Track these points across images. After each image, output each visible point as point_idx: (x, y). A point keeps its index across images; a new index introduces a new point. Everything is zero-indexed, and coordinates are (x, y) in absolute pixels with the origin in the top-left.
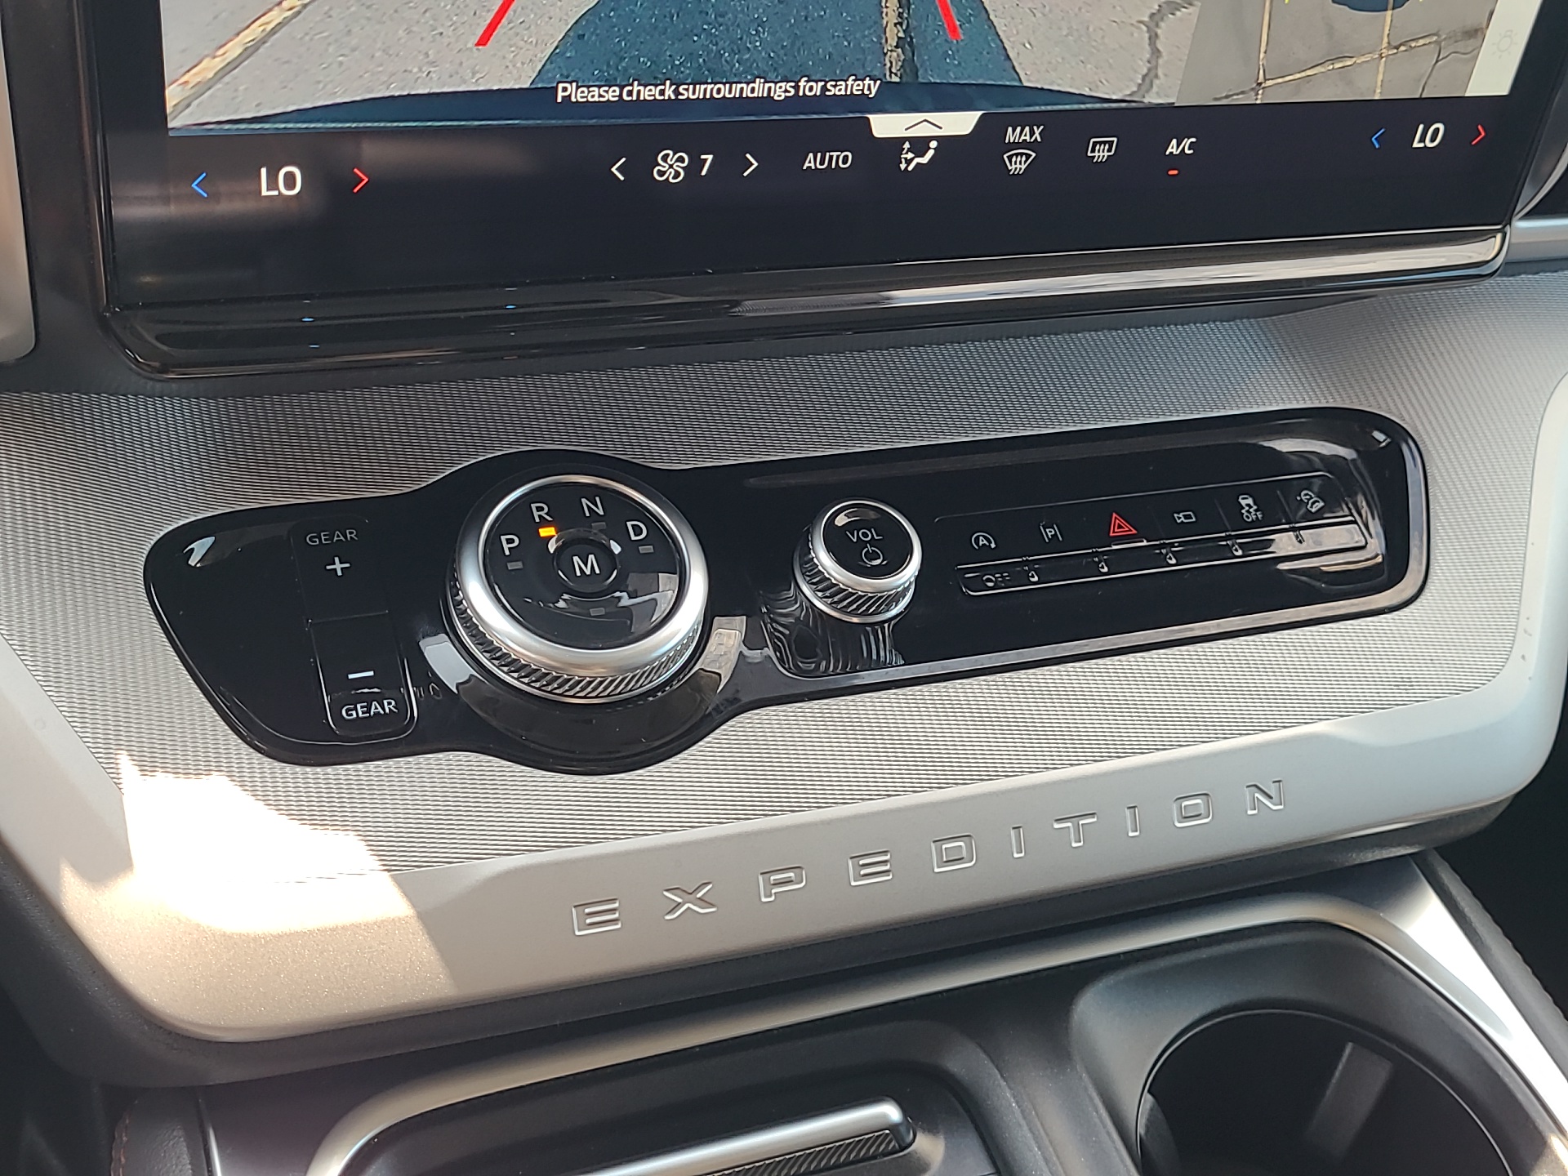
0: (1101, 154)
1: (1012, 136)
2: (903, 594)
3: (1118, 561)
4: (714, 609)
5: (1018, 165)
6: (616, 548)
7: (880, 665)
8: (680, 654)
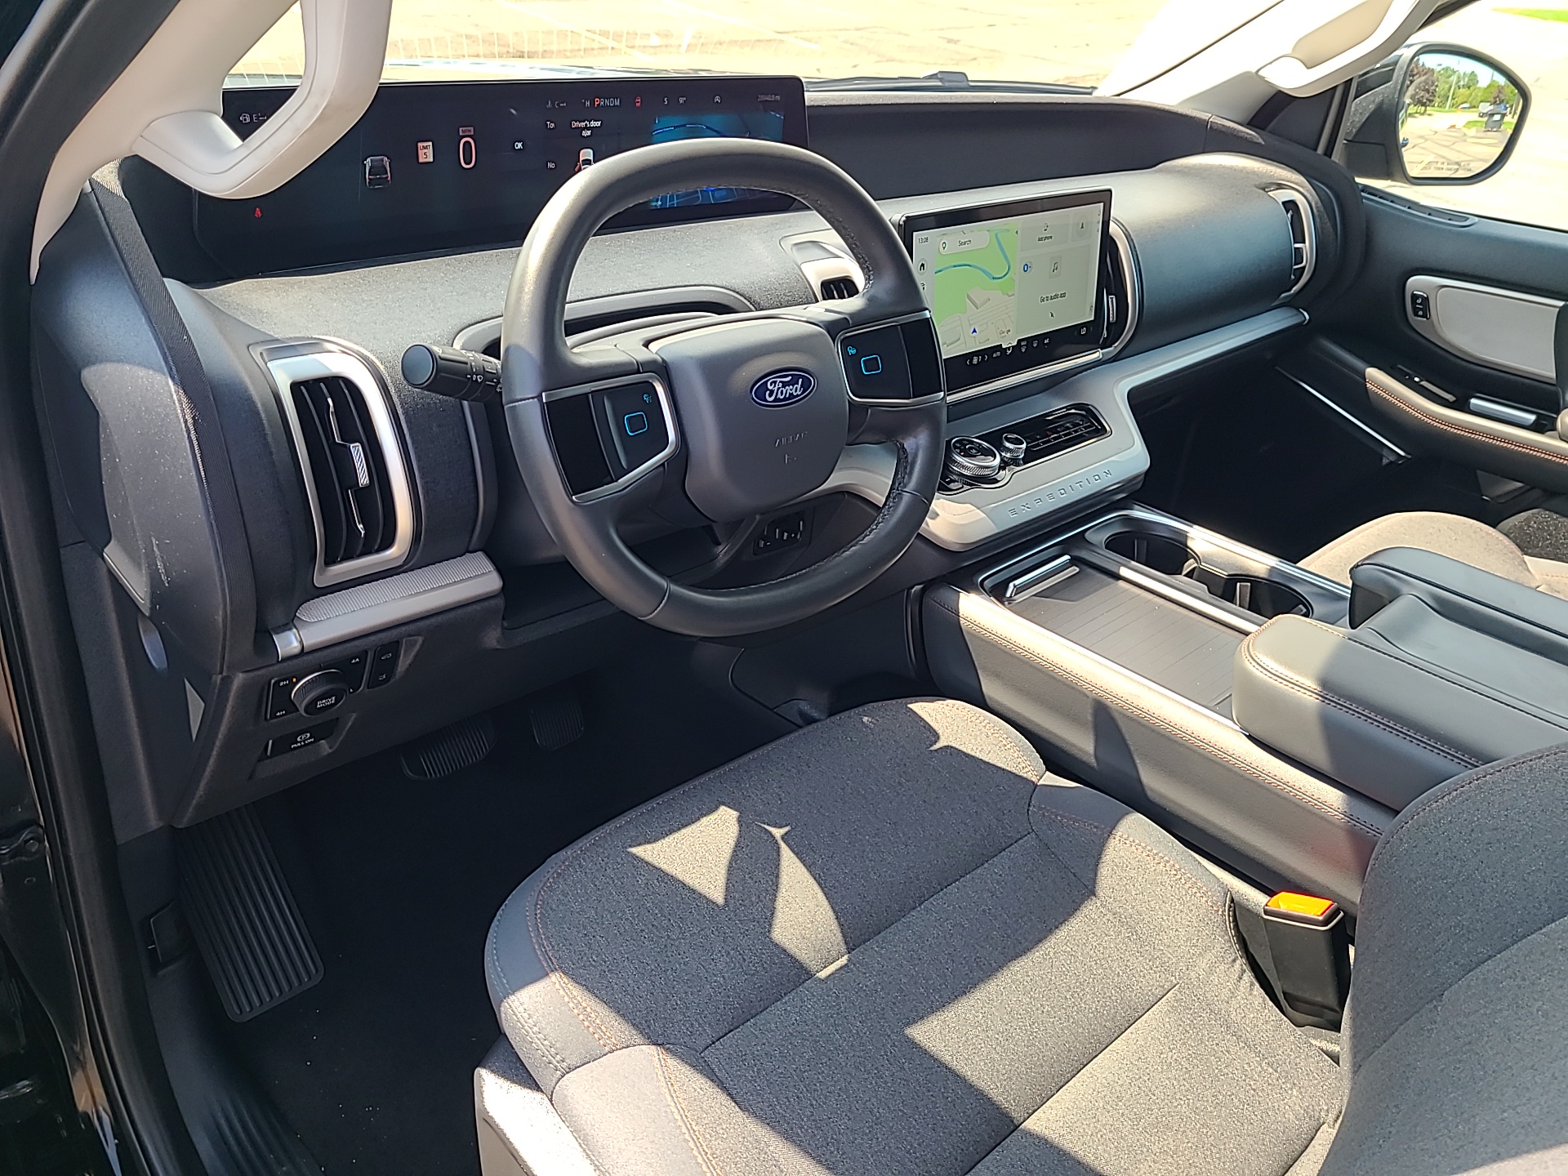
1: (1022, 343)
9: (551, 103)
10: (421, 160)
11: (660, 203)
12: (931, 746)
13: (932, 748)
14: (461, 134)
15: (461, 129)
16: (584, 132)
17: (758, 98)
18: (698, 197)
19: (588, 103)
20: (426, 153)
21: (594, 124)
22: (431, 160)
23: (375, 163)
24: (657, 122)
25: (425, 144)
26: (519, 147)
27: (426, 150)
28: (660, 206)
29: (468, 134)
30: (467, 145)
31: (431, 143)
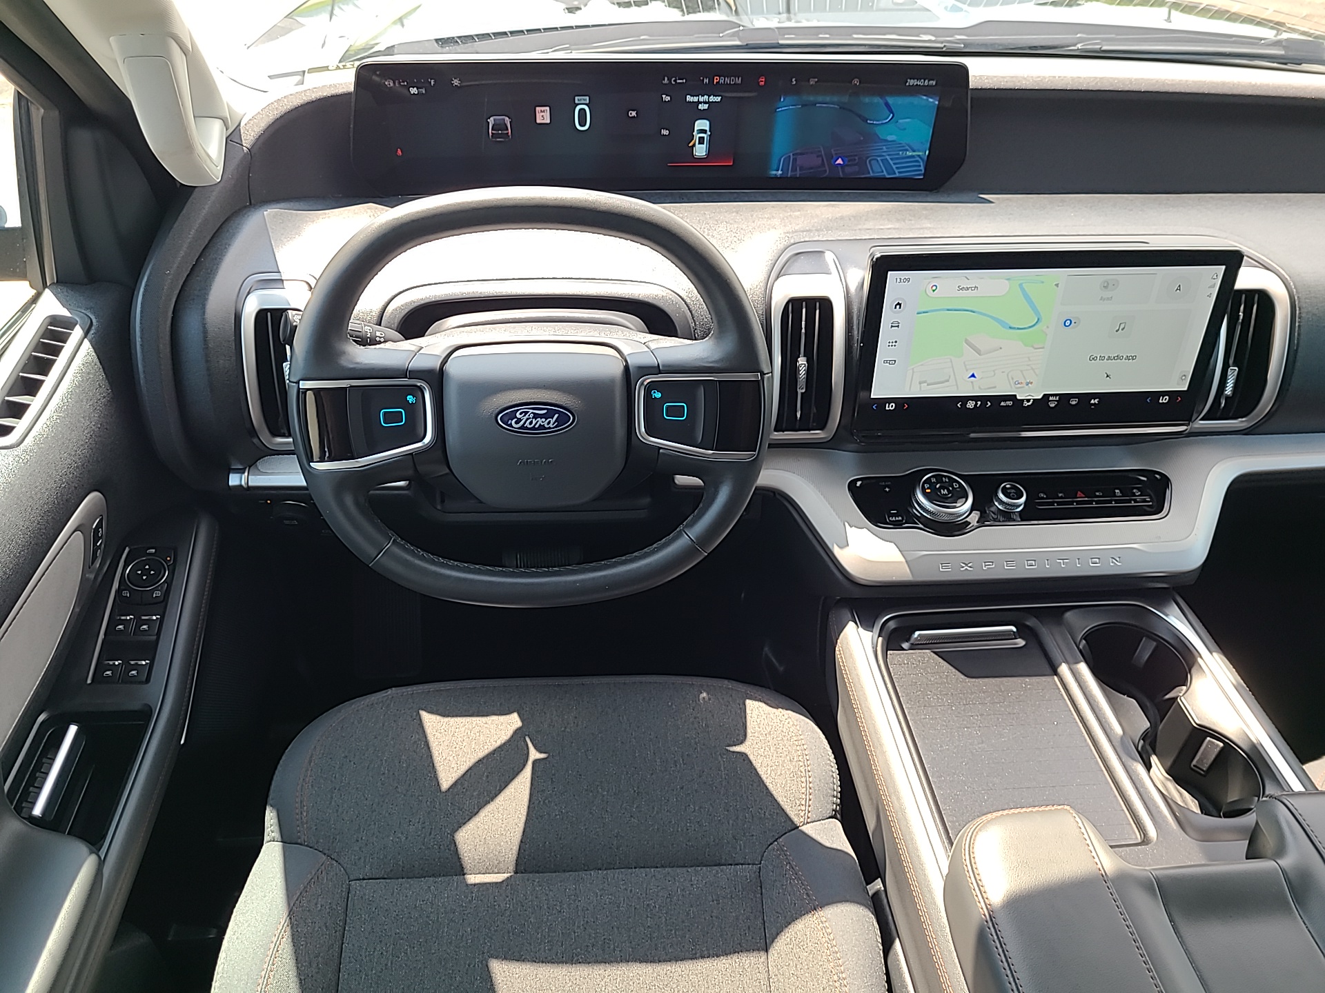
0: (1074, 403)
1: (1051, 398)
2: (1021, 505)
3: (1078, 503)
4: (973, 509)
5: (1052, 405)
6: (951, 488)
7: (1014, 520)
8: (965, 513)
9: (668, 80)
10: (538, 121)
11: (780, 172)
12: (729, 746)
13: (728, 748)
14: (577, 102)
15: (576, 98)
16: (700, 105)
17: (907, 82)
18: (826, 171)
19: (706, 81)
20: (543, 115)
21: (712, 99)
22: (548, 121)
23: (498, 122)
24: (782, 100)
25: (543, 108)
26: (633, 115)
27: (543, 114)
28: (781, 175)
29: (583, 102)
30: (582, 111)
31: (548, 108)
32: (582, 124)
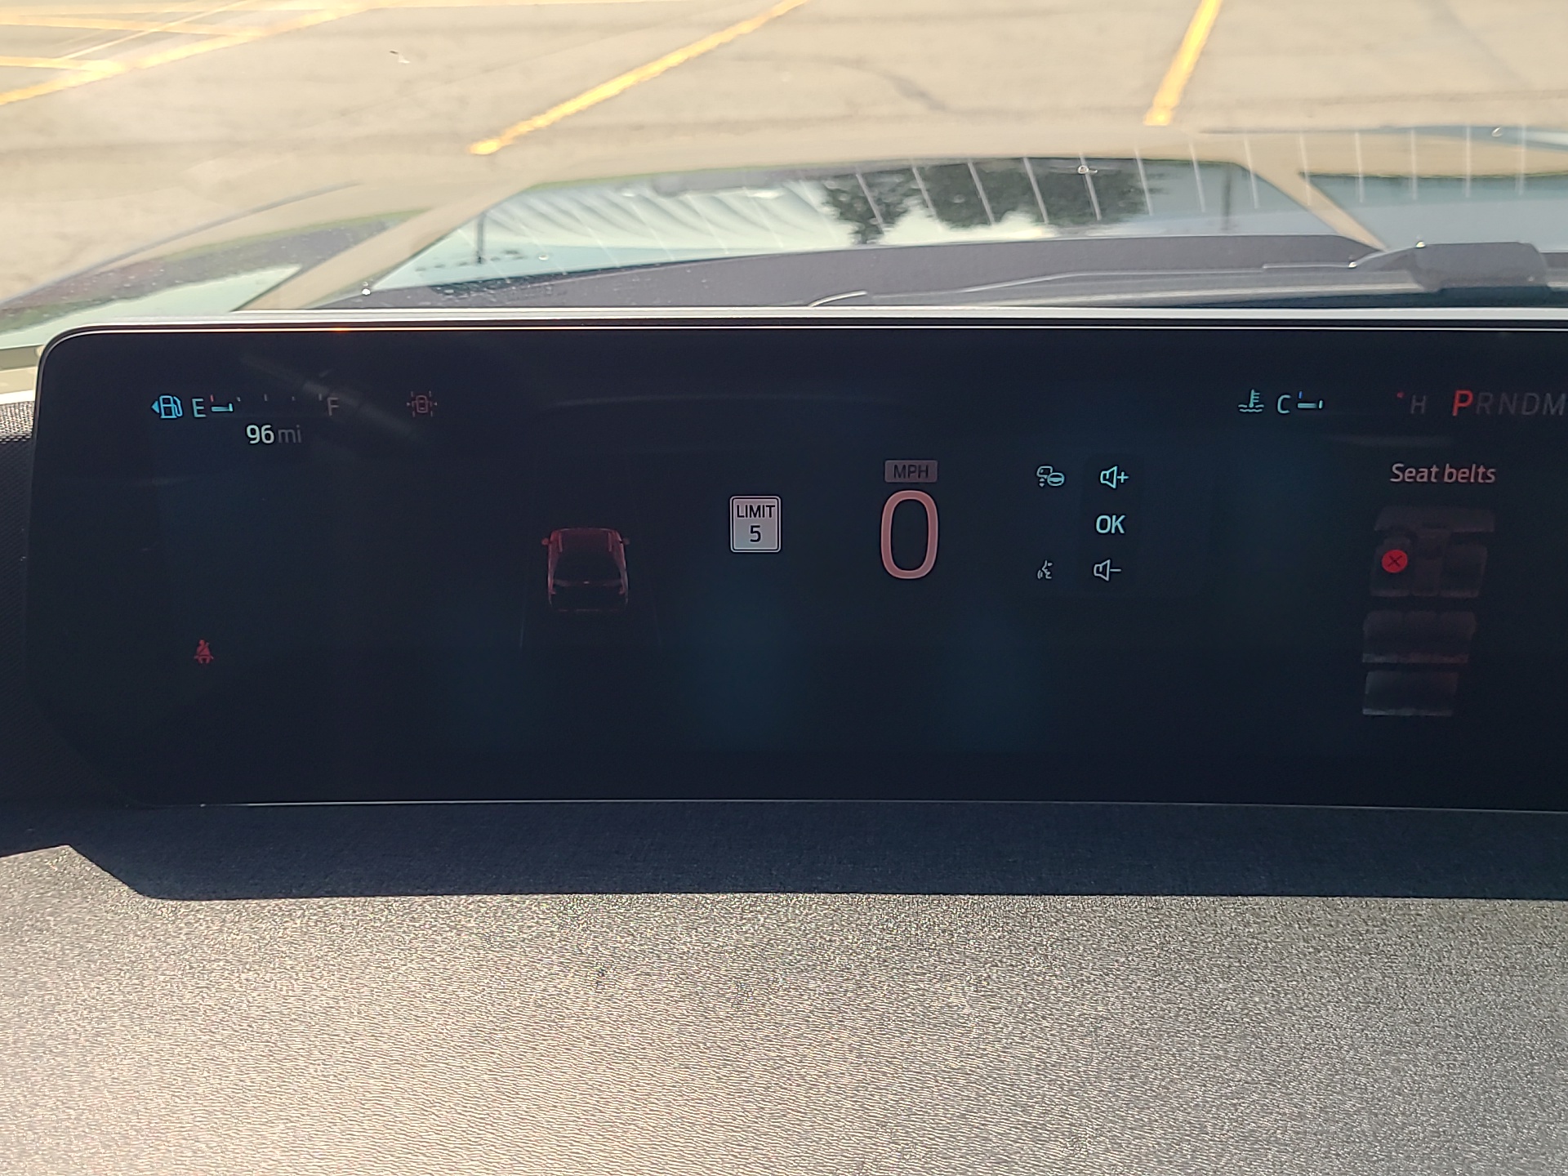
14: (889, 477)
15: (889, 465)
20: (756, 526)
25: (755, 502)
27: (754, 520)
29: (914, 478)
30: (910, 514)
31: (775, 502)
32: (909, 555)
